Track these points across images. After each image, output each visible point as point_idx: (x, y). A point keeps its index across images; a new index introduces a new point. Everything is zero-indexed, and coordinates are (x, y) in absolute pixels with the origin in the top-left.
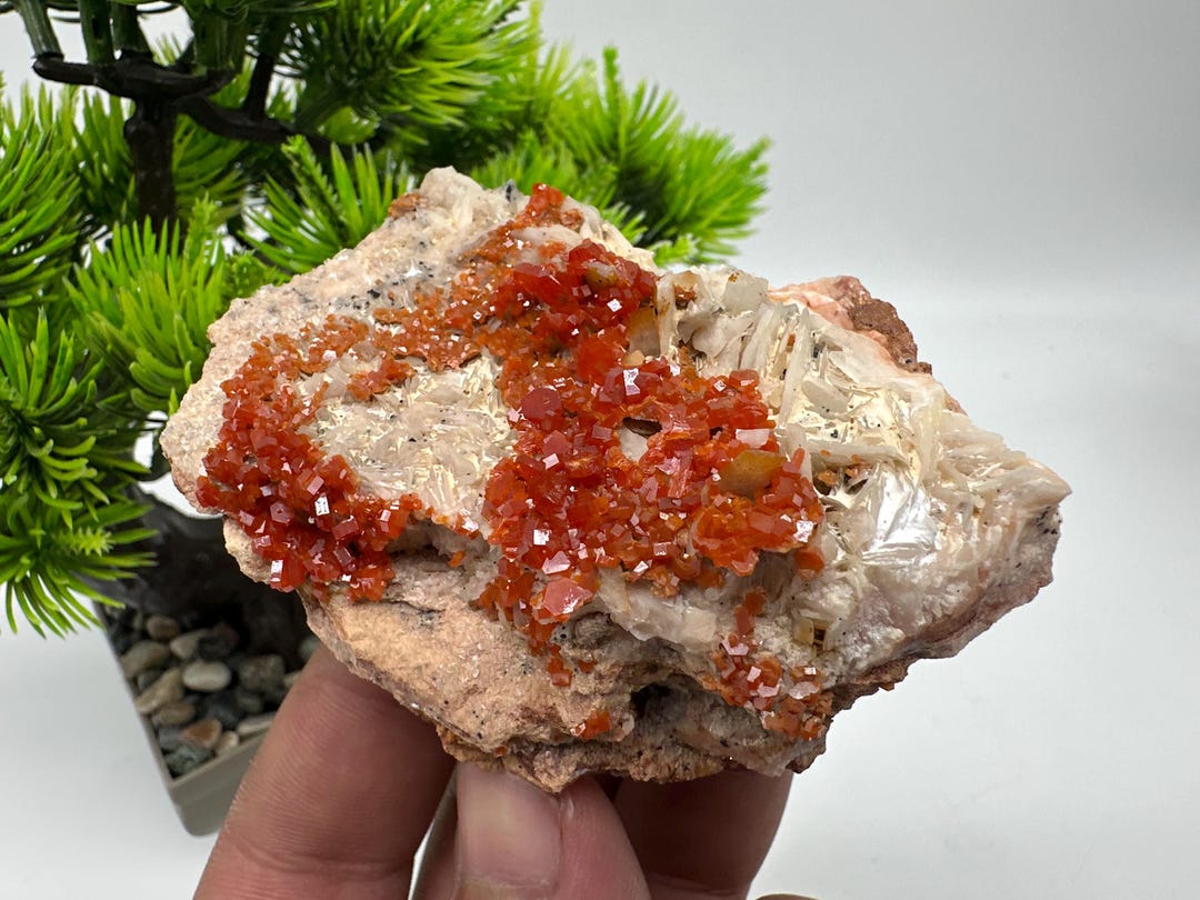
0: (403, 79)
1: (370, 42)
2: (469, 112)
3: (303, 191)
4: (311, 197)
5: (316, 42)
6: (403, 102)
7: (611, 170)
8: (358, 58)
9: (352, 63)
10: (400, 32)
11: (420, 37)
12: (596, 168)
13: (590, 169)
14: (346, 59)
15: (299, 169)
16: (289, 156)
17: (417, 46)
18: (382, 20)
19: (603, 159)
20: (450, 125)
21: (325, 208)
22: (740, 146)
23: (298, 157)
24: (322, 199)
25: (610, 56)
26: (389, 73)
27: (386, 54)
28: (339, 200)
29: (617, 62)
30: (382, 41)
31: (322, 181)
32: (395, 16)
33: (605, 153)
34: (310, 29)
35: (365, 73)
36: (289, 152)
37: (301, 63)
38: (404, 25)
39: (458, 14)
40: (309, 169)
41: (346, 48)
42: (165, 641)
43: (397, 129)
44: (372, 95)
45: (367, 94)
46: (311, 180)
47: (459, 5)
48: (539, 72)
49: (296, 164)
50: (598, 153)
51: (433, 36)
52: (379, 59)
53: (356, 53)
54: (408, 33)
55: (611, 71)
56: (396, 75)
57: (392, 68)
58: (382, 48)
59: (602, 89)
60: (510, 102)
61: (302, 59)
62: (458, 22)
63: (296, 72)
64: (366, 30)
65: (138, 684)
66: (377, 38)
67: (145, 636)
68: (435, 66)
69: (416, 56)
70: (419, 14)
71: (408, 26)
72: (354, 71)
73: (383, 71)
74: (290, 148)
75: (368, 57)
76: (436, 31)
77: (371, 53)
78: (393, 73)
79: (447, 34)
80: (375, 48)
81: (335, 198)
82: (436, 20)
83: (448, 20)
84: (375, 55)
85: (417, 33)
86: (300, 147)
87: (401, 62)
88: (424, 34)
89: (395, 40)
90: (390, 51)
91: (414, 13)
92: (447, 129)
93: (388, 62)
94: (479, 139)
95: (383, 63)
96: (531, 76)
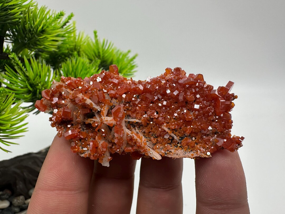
0: (40, 40)
1: (30, 31)
2: (59, 47)
3: (16, 67)
4: (18, 69)
5: (16, 33)
6: (41, 45)
7: (99, 61)
8: (27, 35)
9: (26, 37)
10: (38, 28)
11: (44, 29)
12: (95, 61)
13: (94, 61)
14: (24, 36)
15: (14, 62)
16: (10, 58)
17: (43, 31)
18: (33, 25)
19: (97, 59)
20: (54, 51)
21: (22, 72)
22: (131, 56)
23: (13, 58)
24: (21, 70)
25: (95, 33)
26: (36, 38)
27: (34, 34)
28: (26, 70)
29: (97, 34)
30: (33, 30)
31: (21, 65)
32: (36, 23)
33: (97, 57)
34: (14, 30)
35: (30, 39)
36: (11, 57)
37: (13, 39)
38: (39, 26)
39: (53, 22)
40: (17, 62)
41: (24, 33)
43: (40, 53)
44: (32, 45)
45: (31, 44)
46: (18, 65)
47: (53, 20)
48: (77, 38)
49: (13, 60)
50: (95, 57)
51: (47, 28)
52: (33, 35)
53: (27, 33)
54: (40, 28)
55: (96, 36)
56: (38, 39)
57: (37, 37)
58: (33, 32)
59: (94, 41)
60: (70, 45)
61: (12, 38)
62: (53, 25)
63: (12, 41)
64: (29, 27)
66: (32, 30)
68: (48, 36)
69: (43, 34)
70: (43, 23)
71: (40, 26)
72: (26, 39)
73: (34, 38)
74: (11, 56)
75: (30, 35)
76: (47, 27)
77: (30, 33)
78: (37, 38)
79: (51, 28)
80: (31, 33)
81: (25, 69)
82: (47, 24)
83: (50, 24)
84: (32, 34)
85: (43, 28)
86: (14, 55)
87: (39, 35)
88: (45, 28)
89: (37, 30)
90: (36, 33)
91: (41, 23)
92: (53, 52)
93: (36, 36)
94: (63, 56)
95: (34, 36)
96: (75, 38)
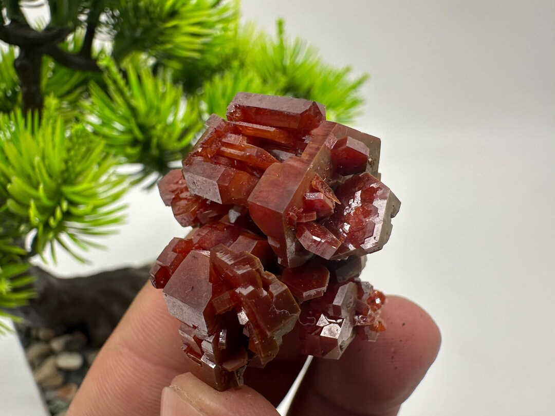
0: (166, 31)
3: (111, 88)
4: (115, 92)
7: (283, 80)
8: (142, 21)
9: (138, 24)
11: (175, 8)
15: (108, 75)
16: (101, 67)
17: (173, 14)
19: (278, 75)
21: (124, 99)
22: (352, 78)
23: (107, 68)
24: (122, 93)
25: (280, 24)
27: (157, 18)
28: (132, 95)
31: (122, 83)
34: (117, 12)
35: (146, 30)
36: (103, 65)
40: (114, 75)
42: (47, 341)
45: (148, 41)
46: (115, 82)
49: (107, 72)
51: (182, 8)
52: (154, 22)
53: (141, 17)
54: (170, 4)
55: (281, 32)
57: (160, 24)
58: (155, 15)
59: (276, 41)
61: (114, 28)
65: (34, 365)
67: (37, 339)
68: (182, 23)
69: (173, 18)
73: (156, 28)
74: (102, 63)
75: (148, 21)
76: (184, 5)
77: (149, 18)
78: (160, 27)
79: (189, 6)
80: (151, 16)
81: (129, 93)
84: (151, 20)
86: (109, 63)
87: (164, 21)
88: (178, 5)
90: (160, 16)
93: (158, 22)
95: (156, 24)
96: (236, 33)
